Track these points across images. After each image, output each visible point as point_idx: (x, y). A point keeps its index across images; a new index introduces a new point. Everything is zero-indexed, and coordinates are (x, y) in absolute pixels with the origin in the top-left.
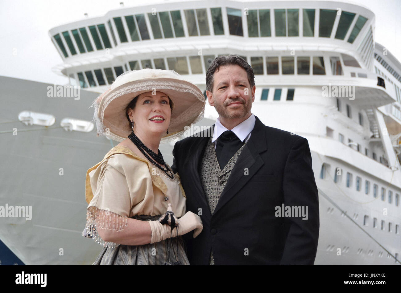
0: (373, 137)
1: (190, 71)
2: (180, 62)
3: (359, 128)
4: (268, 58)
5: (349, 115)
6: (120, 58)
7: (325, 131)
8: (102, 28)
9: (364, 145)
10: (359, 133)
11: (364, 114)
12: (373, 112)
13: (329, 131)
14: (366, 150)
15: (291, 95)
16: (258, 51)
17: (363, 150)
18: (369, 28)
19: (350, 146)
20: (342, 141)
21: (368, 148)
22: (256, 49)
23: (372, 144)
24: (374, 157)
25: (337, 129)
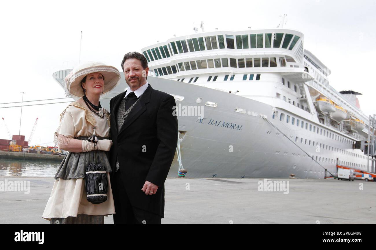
0: (302, 97)
1: (208, 67)
2: (203, 63)
3: (294, 93)
4: (247, 59)
5: (289, 87)
6: (174, 61)
7: (276, 95)
8: (165, 47)
9: (297, 102)
10: (294, 96)
11: (297, 86)
12: (302, 85)
13: (278, 95)
14: (298, 104)
15: (258, 77)
16: (242, 56)
17: (296, 104)
18: (300, 41)
19: (289, 102)
20: (285, 100)
21: (299, 103)
22: (240, 55)
23: (302, 101)
24: (302, 108)
25: (282, 94)
